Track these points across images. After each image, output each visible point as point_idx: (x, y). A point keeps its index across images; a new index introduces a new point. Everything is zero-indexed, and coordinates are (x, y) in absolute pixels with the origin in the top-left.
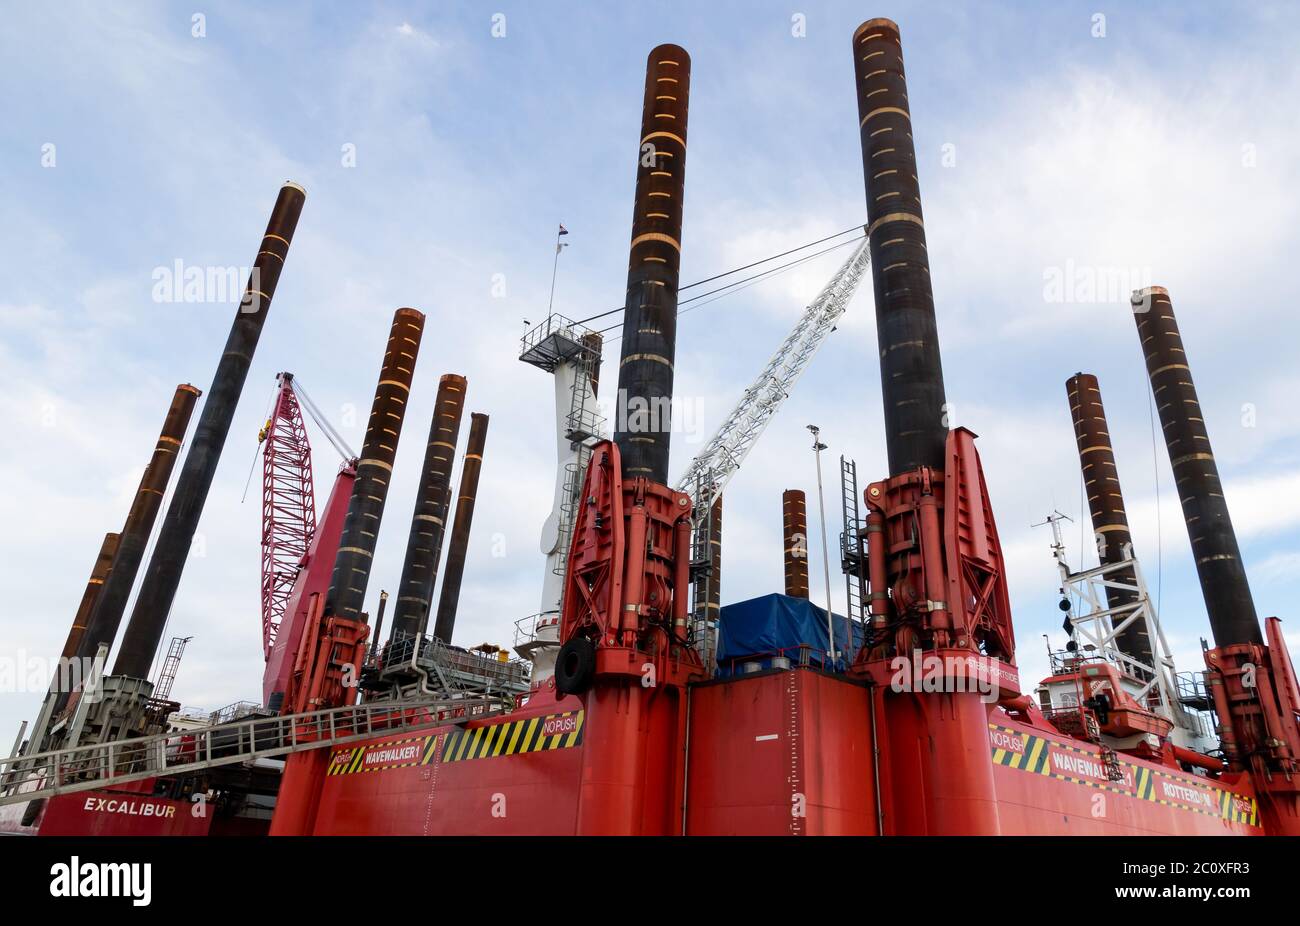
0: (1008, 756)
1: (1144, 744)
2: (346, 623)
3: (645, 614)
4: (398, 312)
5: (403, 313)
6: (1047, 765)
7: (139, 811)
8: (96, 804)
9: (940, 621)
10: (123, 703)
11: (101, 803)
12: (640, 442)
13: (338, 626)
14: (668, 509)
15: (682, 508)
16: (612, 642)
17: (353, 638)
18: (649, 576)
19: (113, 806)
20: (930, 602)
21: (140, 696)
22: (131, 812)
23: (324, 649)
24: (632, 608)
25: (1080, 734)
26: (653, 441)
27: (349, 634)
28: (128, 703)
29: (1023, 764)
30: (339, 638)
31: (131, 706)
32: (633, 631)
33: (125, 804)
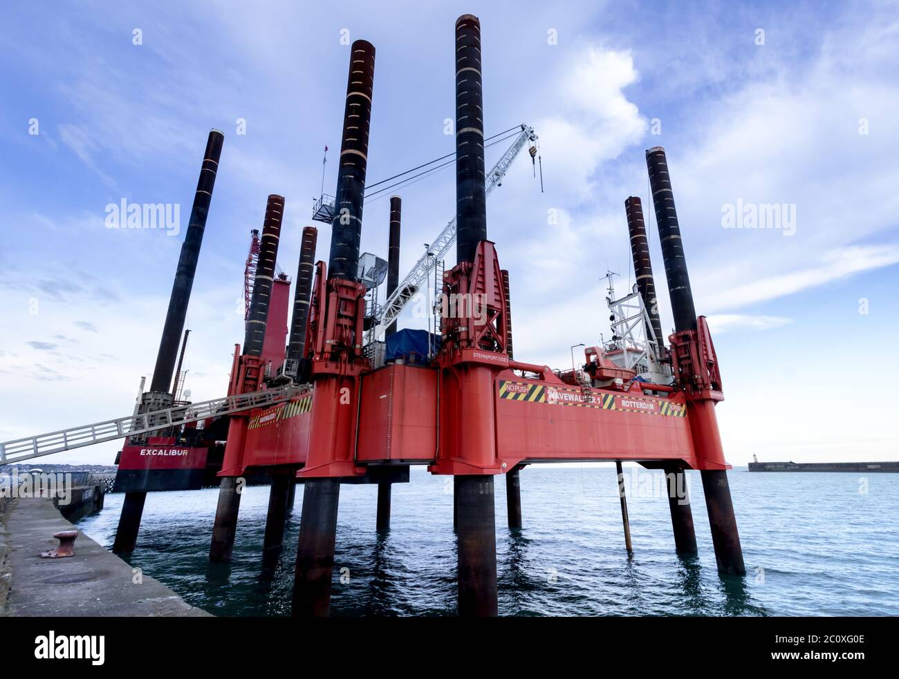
0: (517, 395)
1: (614, 383)
2: (253, 357)
3: (335, 344)
4: (269, 196)
5: (272, 197)
6: (543, 397)
7: (169, 453)
8: (146, 452)
9: (463, 336)
10: (156, 404)
11: (149, 451)
12: (339, 260)
13: (249, 359)
14: (354, 293)
15: (360, 291)
16: (318, 359)
17: (257, 365)
18: (338, 325)
19: (155, 452)
20: (460, 328)
21: (164, 400)
22: (165, 454)
23: (242, 371)
24: (328, 342)
25: (571, 382)
26: (345, 259)
27: (255, 362)
28: (159, 404)
29: (527, 398)
30: (250, 365)
31: (160, 405)
32: (328, 352)
33: (161, 451)
